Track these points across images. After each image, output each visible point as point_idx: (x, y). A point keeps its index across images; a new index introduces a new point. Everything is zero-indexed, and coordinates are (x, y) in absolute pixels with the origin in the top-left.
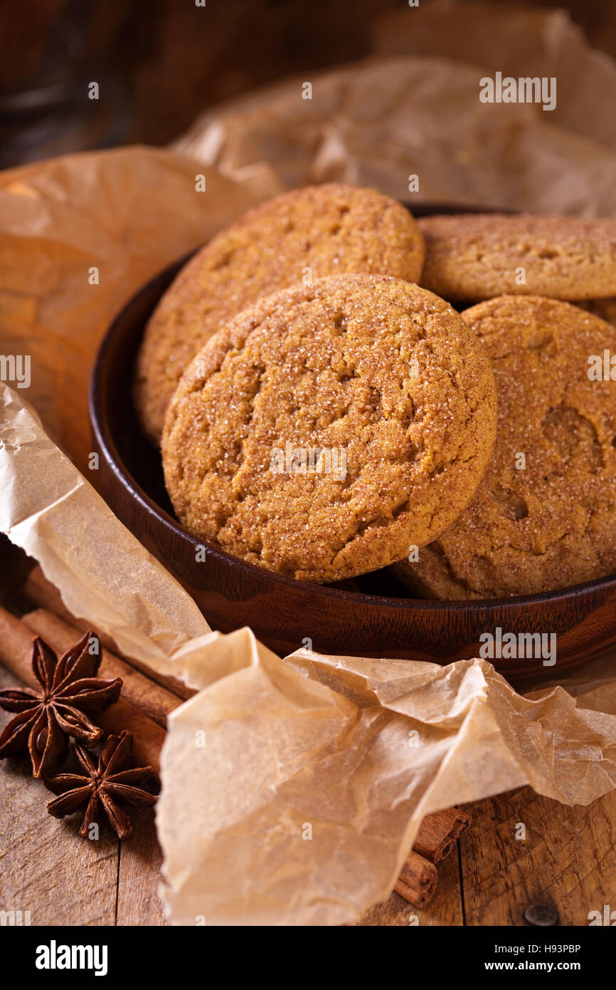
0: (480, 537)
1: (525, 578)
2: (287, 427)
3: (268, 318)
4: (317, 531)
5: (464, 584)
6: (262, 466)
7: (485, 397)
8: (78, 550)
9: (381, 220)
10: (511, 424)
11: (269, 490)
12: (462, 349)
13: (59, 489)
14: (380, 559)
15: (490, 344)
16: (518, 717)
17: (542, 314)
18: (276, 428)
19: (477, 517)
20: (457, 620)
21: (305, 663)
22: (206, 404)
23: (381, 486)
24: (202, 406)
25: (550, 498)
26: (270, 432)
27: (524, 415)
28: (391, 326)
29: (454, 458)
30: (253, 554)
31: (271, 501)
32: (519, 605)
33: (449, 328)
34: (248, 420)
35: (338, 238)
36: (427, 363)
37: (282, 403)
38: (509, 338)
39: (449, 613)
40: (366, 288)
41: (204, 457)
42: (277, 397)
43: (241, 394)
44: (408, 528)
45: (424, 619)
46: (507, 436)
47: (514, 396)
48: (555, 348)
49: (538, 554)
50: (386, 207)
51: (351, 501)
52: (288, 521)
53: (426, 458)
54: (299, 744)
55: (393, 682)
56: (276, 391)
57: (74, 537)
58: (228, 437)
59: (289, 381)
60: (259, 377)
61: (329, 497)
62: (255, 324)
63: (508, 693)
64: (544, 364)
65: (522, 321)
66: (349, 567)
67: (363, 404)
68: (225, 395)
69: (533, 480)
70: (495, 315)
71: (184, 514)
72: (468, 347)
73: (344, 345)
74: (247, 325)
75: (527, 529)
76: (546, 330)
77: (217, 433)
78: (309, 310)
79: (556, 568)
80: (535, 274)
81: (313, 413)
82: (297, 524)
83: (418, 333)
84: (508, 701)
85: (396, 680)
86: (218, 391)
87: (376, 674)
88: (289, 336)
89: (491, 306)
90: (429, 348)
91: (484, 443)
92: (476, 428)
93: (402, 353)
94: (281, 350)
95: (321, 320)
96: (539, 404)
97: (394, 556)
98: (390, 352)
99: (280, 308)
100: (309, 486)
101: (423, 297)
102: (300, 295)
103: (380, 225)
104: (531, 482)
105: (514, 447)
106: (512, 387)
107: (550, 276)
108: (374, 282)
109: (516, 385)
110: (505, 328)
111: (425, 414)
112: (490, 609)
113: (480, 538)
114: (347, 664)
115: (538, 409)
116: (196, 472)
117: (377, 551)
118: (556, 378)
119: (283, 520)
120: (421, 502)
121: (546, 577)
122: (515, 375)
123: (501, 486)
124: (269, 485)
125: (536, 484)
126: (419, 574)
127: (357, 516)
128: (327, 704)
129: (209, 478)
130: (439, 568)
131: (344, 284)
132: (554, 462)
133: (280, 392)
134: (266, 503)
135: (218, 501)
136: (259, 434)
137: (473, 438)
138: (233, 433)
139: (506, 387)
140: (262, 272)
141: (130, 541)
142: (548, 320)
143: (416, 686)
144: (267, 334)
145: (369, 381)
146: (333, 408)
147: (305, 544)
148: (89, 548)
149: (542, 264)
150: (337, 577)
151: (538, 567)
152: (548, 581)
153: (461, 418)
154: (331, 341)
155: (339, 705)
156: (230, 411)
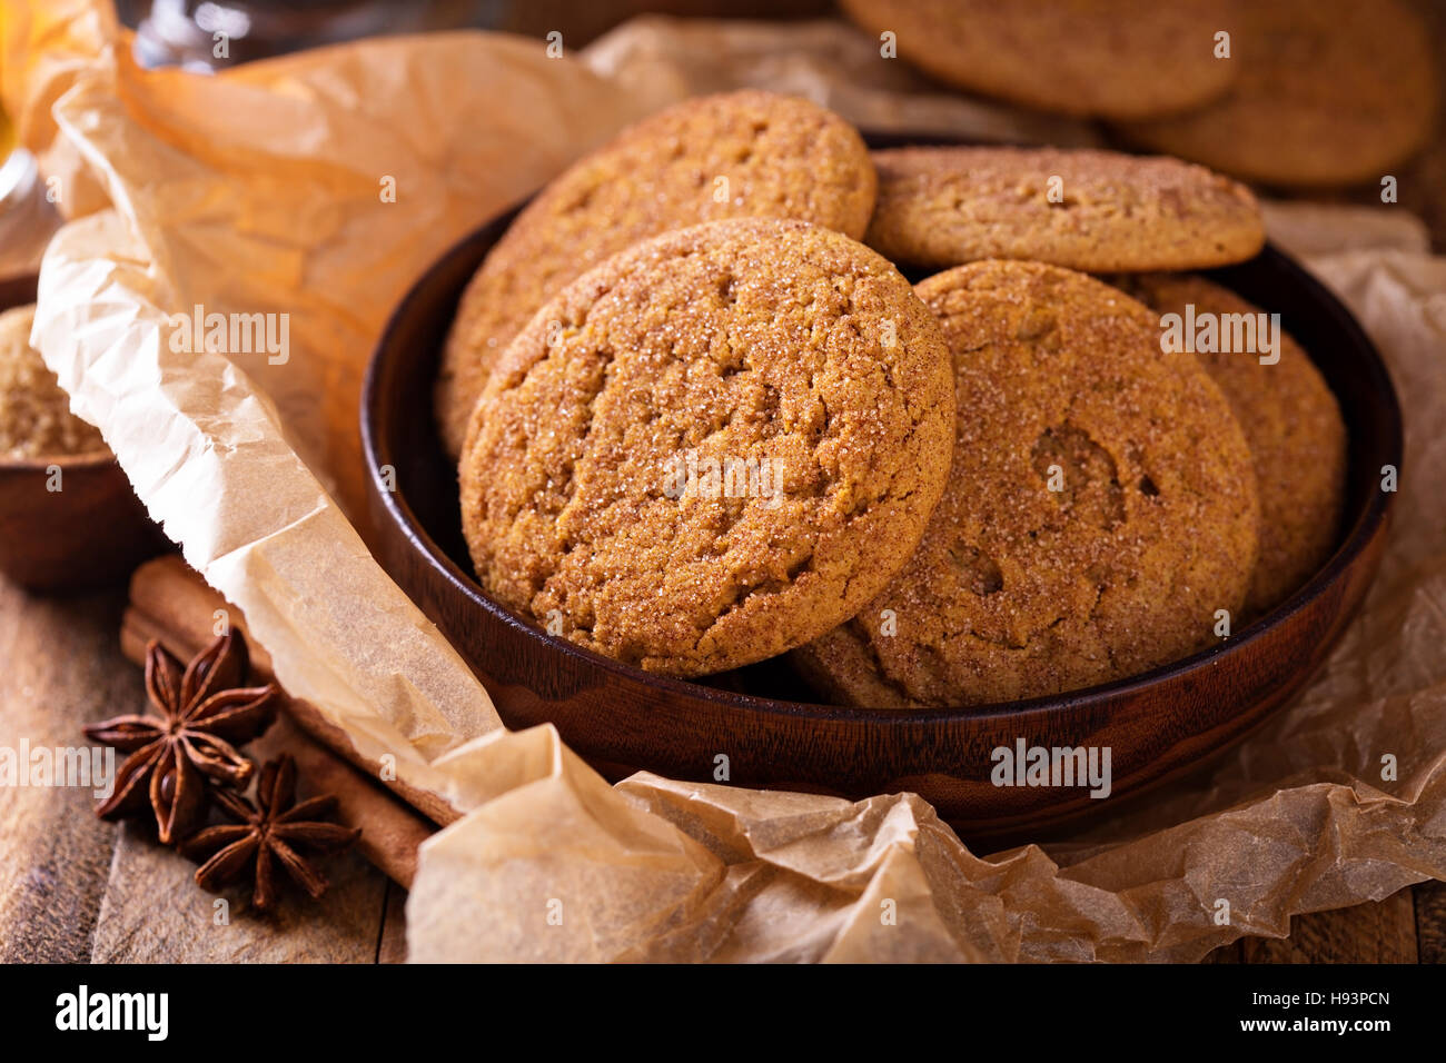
0: (925, 617)
1: (993, 682)
2: (641, 443)
3: (622, 280)
4: (676, 599)
5: (900, 688)
6: (601, 501)
7: (936, 403)
8: (310, 602)
9: (812, 144)
10: (984, 450)
11: (608, 536)
12: (904, 331)
13: (289, 511)
14: (767, 642)
15: (958, 330)
16: (970, 887)
17: (1043, 289)
18: (624, 444)
19: (924, 587)
20: (878, 738)
21: (646, 793)
22: (525, 408)
23: (772, 532)
24: (518, 411)
25: (1038, 563)
26: (615, 450)
27: (1005, 438)
28: (800, 294)
29: (884, 493)
30: (581, 633)
31: (610, 553)
32: (975, 719)
33: (886, 299)
34: (584, 432)
35: (745, 169)
36: (850, 350)
37: (634, 407)
38: (988, 322)
39: (866, 726)
40: (768, 237)
41: (516, 486)
42: (628, 397)
43: (576, 392)
44: (810, 597)
45: (829, 734)
46: (976, 469)
47: (991, 408)
48: (1058, 339)
49: (1016, 647)
50: (822, 124)
51: (727, 554)
52: (634, 583)
53: (841, 492)
54: (624, 908)
55: (776, 823)
56: (626, 388)
57: (305, 582)
58: (554, 457)
59: (647, 374)
60: (604, 368)
61: (696, 548)
62: (603, 290)
63: (954, 851)
64: (1040, 362)
65: (1010, 296)
66: (721, 653)
67: (753, 410)
68: (552, 395)
69: (1013, 535)
70: (970, 287)
71: (486, 572)
72: (913, 328)
73: (731, 322)
74: (592, 292)
75: (999, 609)
76: (1047, 312)
77: (539, 450)
78: (682, 269)
79: (1042, 669)
80: (1039, 230)
81: (679, 422)
82: (646, 588)
83: (841, 306)
84: (954, 863)
85: (779, 819)
86: (543, 389)
87: (750, 809)
88: (652, 307)
89: (966, 274)
90: (855, 328)
91: (931, 473)
92: (919, 449)
93: (814, 334)
94: (639, 328)
95: (698, 283)
96: (1029, 422)
97: (790, 640)
98: (798, 333)
99: (642, 266)
100: (667, 531)
101: (850, 252)
102: (671, 248)
103: (810, 150)
104: (1010, 539)
105: (985, 485)
106: (988, 395)
107: (1062, 234)
108: (782, 229)
109: (996, 392)
110: (983, 307)
111: (843, 425)
112: (930, 722)
113: (926, 619)
114: (709, 793)
115: (1028, 430)
116: (505, 509)
117: (763, 631)
118: (1058, 385)
119: (626, 580)
120: (831, 558)
121: (1026, 682)
122: (994, 377)
123: (963, 542)
124: (610, 529)
125: (1017, 541)
126: (832, 670)
127: (735, 576)
128: (670, 849)
129: (522, 518)
130: (862, 664)
131: (737, 231)
132: (1047, 510)
133: (632, 391)
134: (604, 555)
135: (534, 552)
136: (599, 454)
137: (914, 464)
138: (561, 451)
139: (978, 395)
140: (632, 218)
141: (392, 596)
142: (1051, 297)
143: (810, 830)
144: (618, 304)
145: (764, 375)
146: (709, 416)
147: (657, 618)
148: (327, 602)
149: (1051, 216)
150: (703, 669)
151: (1014, 666)
152: (1028, 687)
153: (896, 433)
154: (712, 316)
155: (688, 852)
156: (559, 418)
